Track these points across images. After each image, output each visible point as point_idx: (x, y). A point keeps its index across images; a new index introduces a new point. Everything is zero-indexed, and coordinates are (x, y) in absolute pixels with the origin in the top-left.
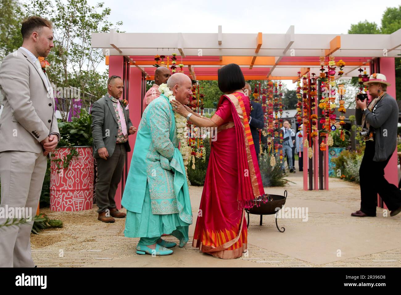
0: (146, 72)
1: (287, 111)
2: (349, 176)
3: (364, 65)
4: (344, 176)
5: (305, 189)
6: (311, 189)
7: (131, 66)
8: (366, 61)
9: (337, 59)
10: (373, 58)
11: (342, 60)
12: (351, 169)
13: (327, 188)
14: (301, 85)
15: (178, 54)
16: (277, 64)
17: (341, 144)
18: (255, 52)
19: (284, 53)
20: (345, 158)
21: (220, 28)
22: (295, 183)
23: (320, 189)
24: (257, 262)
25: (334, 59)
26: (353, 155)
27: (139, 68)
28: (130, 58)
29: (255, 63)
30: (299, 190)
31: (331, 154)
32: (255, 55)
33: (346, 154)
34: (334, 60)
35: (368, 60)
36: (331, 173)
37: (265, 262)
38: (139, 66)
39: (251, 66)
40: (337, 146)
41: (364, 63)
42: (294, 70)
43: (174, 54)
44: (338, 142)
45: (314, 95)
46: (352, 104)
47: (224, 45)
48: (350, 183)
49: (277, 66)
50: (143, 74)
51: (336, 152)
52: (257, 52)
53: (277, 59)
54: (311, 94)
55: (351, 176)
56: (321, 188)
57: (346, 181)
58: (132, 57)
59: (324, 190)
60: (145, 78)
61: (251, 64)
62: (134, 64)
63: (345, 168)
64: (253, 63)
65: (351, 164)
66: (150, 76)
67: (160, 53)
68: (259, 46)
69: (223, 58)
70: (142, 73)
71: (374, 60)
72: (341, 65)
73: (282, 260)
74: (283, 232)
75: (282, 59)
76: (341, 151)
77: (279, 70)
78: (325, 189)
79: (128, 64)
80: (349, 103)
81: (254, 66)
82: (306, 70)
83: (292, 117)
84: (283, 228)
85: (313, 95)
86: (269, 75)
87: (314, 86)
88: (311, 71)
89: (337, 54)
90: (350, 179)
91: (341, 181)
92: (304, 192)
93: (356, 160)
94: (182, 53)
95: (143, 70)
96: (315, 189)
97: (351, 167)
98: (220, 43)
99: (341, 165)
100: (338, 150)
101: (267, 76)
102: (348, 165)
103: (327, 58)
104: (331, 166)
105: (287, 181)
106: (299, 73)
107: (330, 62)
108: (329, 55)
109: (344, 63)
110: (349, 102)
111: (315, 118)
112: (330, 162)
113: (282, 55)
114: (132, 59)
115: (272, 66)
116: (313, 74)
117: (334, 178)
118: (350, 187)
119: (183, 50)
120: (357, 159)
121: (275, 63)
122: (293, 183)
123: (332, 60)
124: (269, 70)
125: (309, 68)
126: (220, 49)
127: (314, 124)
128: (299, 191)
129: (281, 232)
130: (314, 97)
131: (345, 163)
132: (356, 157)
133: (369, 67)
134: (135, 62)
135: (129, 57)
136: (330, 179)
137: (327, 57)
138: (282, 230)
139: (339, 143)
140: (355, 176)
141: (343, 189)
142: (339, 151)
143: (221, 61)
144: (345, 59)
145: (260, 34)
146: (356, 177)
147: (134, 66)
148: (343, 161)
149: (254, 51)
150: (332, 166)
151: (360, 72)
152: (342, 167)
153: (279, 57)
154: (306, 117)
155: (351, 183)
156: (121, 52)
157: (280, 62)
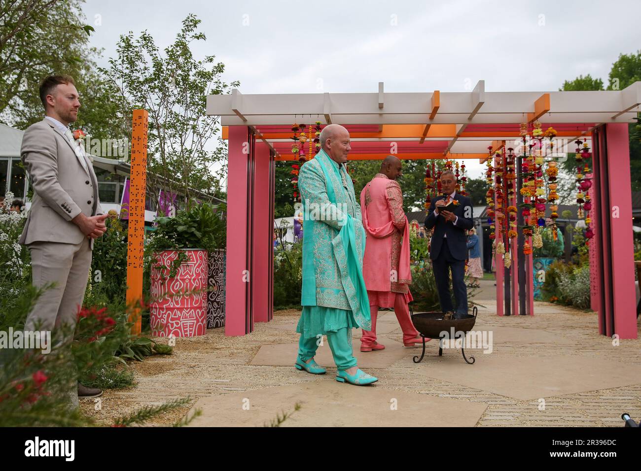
0: (275, 149)
2: (562, 297)
3: (584, 135)
4: (556, 299)
5: (499, 313)
6: (508, 314)
7: (257, 141)
8: (587, 130)
9: (545, 127)
10: (596, 125)
11: (551, 128)
12: (566, 286)
13: (531, 313)
14: (493, 164)
15: (323, 121)
16: (458, 136)
17: (551, 252)
18: (428, 118)
19: (470, 119)
20: (558, 271)
21: (381, 85)
22: (484, 307)
23: (521, 314)
24: (440, 396)
25: (540, 126)
26: (569, 268)
27: (267, 143)
28: (257, 129)
29: (428, 135)
30: (491, 316)
31: (536, 268)
32: (429, 122)
33: (559, 267)
34: (541, 128)
35: (590, 128)
36: (536, 295)
37: (451, 396)
38: (267, 140)
39: (423, 139)
40: (545, 256)
41: (583, 132)
42: (483, 143)
43: (318, 122)
44: (547, 250)
45: (512, 179)
46: (566, 199)
47: (386, 109)
48: (564, 308)
49: (459, 138)
50: (272, 153)
51: (543, 265)
52: (432, 118)
53: (459, 127)
54: (507, 177)
55: (566, 297)
56: (523, 313)
57: (559, 305)
58: (259, 127)
59: (527, 316)
60: (273, 157)
61: (422, 136)
62: (260, 138)
63: (557, 286)
64: (425, 135)
65: (567, 280)
66: (280, 155)
67: (299, 121)
68: (436, 109)
69: (385, 128)
70: (271, 151)
71: (597, 128)
72: (551, 134)
74: (472, 364)
75: (467, 128)
76: (551, 262)
77: (461, 144)
78: (529, 314)
79: (254, 138)
80: (562, 198)
81: (426, 139)
82: (500, 144)
83: (477, 218)
84: (472, 358)
85: (509, 179)
86: (447, 152)
87: (512, 166)
88: (507, 146)
89: (545, 119)
90: (564, 302)
91: (552, 305)
92: (498, 318)
93: (574, 275)
94: (328, 120)
95: (272, 144)
96: (514, 314)
97: (566, 285)
98: (381, 106)
99: (551, 283)
100: (546, 261)
101: (443, 153)
102: (561, 282)
103: (531, 126)
104: (536, 285)
105: (473, 303)
106: (490, 148)
107: (534, 131)
108: (533, 121)
109: (555, 132)
110: (561, 197)
111: (513, 211)
112: (534, 279)
113: (467, 122)
114: (258, 131)
115: (452, 139)
116: (511, 149)
117: (540, 301)
118: (566, 312)
119: (330, 116)
120: (574, 273)
121: (457, 133)
122: (482, 306)
123: (537, 128)
124: (447, 143)
125: (504, 141)
126: (381, 114)
127: (513, 219)
128: (491, 317)
129: (469, 363)
130: (512, 181)
131: (557, 279)
132: (574, 269)
133: (590, 137)
134: (262, 134)
135: (255, 127)
136: (535, 303)
137: (531, 123)
138: (471, 361)
139: (548, 251)
140: (571, 297)
141: (554, 315)
142: (547, 263)
143: (381, 132)
144: (556, 126)
145: (437, 93)
146: (573, 298)
147: (261, 140)
148: (554, 276)
149: (428, 116)
150: (538, 285)
151: (579, 145)
152: (553, 286)
153: (462, 125)
154: (500, 210)
155: (567, 307)
156: (245, 120)
157: (463, 132)
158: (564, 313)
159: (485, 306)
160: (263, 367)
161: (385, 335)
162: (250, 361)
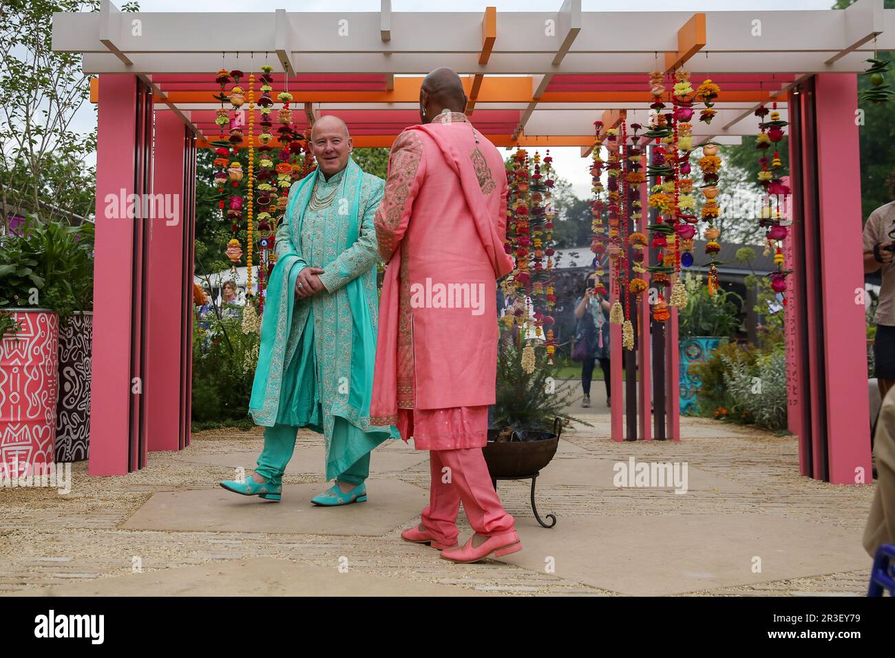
0: (195, 125)
1: (572, 251)
2: (736, 408)
3: (774, 99)
4: (724, 411)
5: (616, 437)
6: (632, 437)
7: (157, 106)
8: (779, 88)
9: (696, 79)
10: (797, 77)
11: (709, 81)
12: (742, 388)
13: (674, 437)
14: (604, 155)
15: (276, 67)
16: (537, 99)
17: (717, 325)
18: (477, 61)
19: (556, 64)
20: (727, 359)
22: (588, 425)
23: (655, 439)
24: (478, 588)
25: (688, 76)
26: (749, 355)
27: (178, 111)
28: (154, 82)
29: (480, 96)
30: (601, 441)
31: (689, 355)
32: (478, 70)
33: (731, 352)
34: (689, 80)
35: (785, 85)
36: (689, 405)
37: (499, 588)
38: (178, 106)
40: (706, 334)
41: (772, 93)
42: (585, 115)
43: (266, 67)
44: (709, 322)
45: (637, 182)
46: (751, 237)
47: (396, 43)
48: (739, 428)
49: (539, 105)
50: (189, 131)
51: (701, 350)
52: (483, 61)
53: (537, 81)
54: (629, 178)
55: (743, 408)
56: (660, 436)
57: (730, 423)
59: (667, 441)
60: (192, 139)
62: (163, 100)
63: (727, 388)
65: (743, 377)
66: (206, 137)
67: (229, 64)
68: (489, 43)
69: (396, 80)
70: (186, 126)
71: (799, 86)
72: (709, 93)
73: (544, 586)
74: (550, 527)
75: (550, 83)
76: (716, 345)
77: (544, 117)
78: (671, 438)
79: (149, 100)
80: (744, 235)
81: (478, 106)
82: (617, 116)
84: (551, 516)
85: (633, 182)
86: (518, 133)
87: (639, 158)
88: (630, 119)
89: (697, 63)
90: (739, 418)
91: (713, 423)
92: (612, 445)
93: (757, 367)
94: (286, 64)
95: (188, 116)
96: (642, 438)
97: (742, 385)
98: (386, 37)
99: (715, 382)
100: (707, 343)
101: (512, 136)
102: (734, 380)
103: (671, 77)
104: (688, 387)
105: (569, 418)
106: (598, 124)
107: (677, 86)
108: (674, 68)
109: (716, 88)
110: (742, 232)
111: (640, 242)
112: (685, 375)
113: (550, 69)
114: (158, 86)
115: (525, 106)
116: (636, 127)
117: (696, 416)
118: (742, 436)
119: (289, 56)
120: (758, 363)
121: (533, 96)
122: (585, 424)
123: (682, 81)
124: (519, 114)
125: (623, 111)
126: (386, 54)
127: (639, 257)
128: (600, 444)
129: (545, 526)
130: (638, 186)
131: (725, 374)
132: (758, 357)
133: (785, 104)
134: (166, 94)
135: (150, 78)
136: (682, 419)
137: (671, 73)
138: (549, 522)
139: (710, 324)
140: (752, 409)
141: (719, 440)
142: (710, 347)
143: (390, 91)
144: (717, 77)
145: (491, 12)
146: (755, 410)
147: (164, 106)
148: (721, 370)
149: (477, 57)
150: (692, 387)
151: (763, 117)
152: (720, 388)
153: (543, 76)
154: (616, 240)
155: (744, 427)
156: (129, 64)
157: (546, 91)
158: (738, 438)
159: (591, 423)
160: (144, 532)
161: (394, 474)
162: (123, 522)
